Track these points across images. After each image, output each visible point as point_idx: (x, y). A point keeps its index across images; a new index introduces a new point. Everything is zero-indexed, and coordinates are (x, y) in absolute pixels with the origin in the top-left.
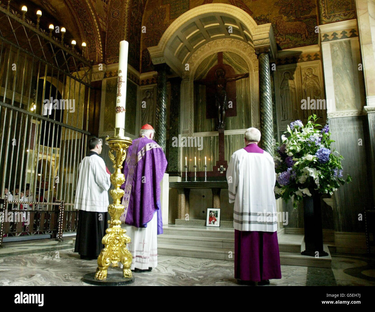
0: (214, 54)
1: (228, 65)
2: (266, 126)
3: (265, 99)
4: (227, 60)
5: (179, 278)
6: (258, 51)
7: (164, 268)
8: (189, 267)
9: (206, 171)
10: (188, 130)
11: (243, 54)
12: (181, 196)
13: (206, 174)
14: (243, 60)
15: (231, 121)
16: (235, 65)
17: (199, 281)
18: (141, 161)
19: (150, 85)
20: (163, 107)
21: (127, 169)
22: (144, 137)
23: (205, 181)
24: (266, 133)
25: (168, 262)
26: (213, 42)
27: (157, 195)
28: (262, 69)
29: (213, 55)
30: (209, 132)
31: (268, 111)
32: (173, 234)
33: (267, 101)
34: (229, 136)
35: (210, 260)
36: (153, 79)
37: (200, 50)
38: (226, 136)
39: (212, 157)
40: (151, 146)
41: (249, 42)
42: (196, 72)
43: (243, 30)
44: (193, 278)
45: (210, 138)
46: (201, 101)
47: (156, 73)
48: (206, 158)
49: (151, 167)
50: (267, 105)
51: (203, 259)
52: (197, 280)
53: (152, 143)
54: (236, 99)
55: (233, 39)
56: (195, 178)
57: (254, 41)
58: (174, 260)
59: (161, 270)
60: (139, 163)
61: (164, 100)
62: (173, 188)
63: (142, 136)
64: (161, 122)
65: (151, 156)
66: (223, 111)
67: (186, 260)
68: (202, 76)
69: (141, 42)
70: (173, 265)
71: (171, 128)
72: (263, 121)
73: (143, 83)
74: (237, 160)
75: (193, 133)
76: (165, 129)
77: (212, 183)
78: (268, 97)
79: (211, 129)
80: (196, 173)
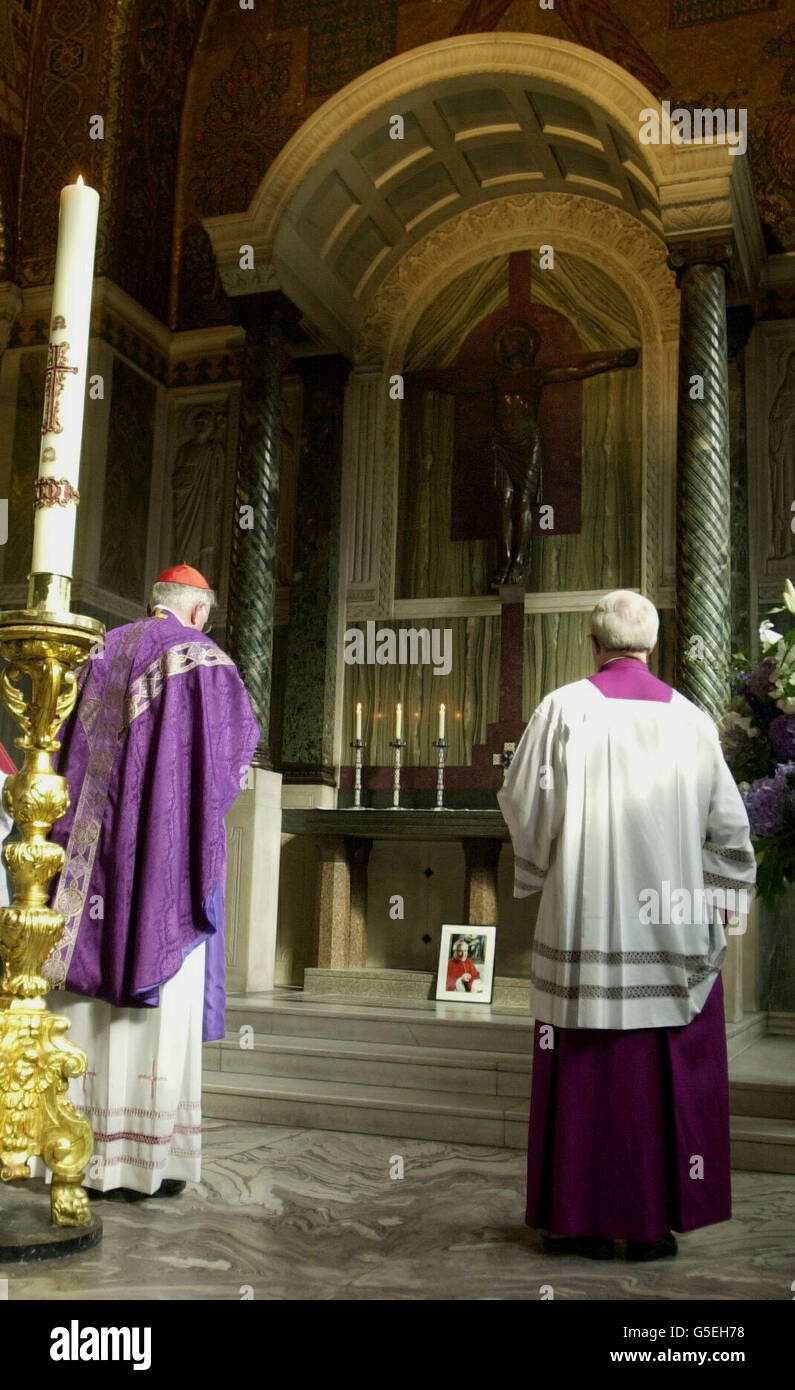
0: (496, 258)
1: (554, 312)
2: (699, 578)
3: (704, 466)
4: (548, 288)
5: (295, 1225)
6: (682, 253)
7: (239, 1181)
8: (347, 1175)
9: (442, 765)
10: (370, 585)
11: (620, 266)
12: (332, 868)
13: (441, 777)
14: (617, 288)
15: (554, 554)
16: (580, 310)
17: (377, 1238)
18: (145, 717)
19: (213, 387)
20: (266, 483)
21: (84, 751)
22: (165, 617)
23: (438, 809)
24: (700, 611)
25: (258, 1154)
26: (493, 205)
27: (205, 868)
28: (696, 333)
29: (491, 263)
30: (461, 599)
31: (714, 518)
32: (290, 1032)
33: (710, 475)
34: (544, 616)
35: (441, 1148)
36: (226, 360)
37: (435, 240)
38: (533, 617)
39: (468, 705)
40: (191, 655)
41: (648, 213)
42: (415, 334)
43: (622, 158)
44: (358, 1227)
45: (466, 625)
46: (429, 463)
47: (238, 333)
48: (443, 707)
49: (186, 749)
50: (710, 490)
51: (410, 1142)
52: (372, 1234)
53: (197, 644)
54: (580, 459)
55: (577, 198)
56: (397, 793)
57: (669, 206)
58: (286, 1144)
59: (225, 1189)
60: (134, 730)
61: (268, 456)
62: (298, 835)
63: (154, 613)
64: (252, 551)
65: (188, 700)
66: (523, 511)
67: (337, 1149)
68: (437, 353)
69: (180, 195)
70: (277, 1169)
71: (298, 576)
72: (689, 559)
73: (185, 374)
74: (560, 725)
75: (393, 602)
76: (271, 581)
77: (464, 816)
78: (714, 456)
79: (467, 587)
80: (398, 772)
